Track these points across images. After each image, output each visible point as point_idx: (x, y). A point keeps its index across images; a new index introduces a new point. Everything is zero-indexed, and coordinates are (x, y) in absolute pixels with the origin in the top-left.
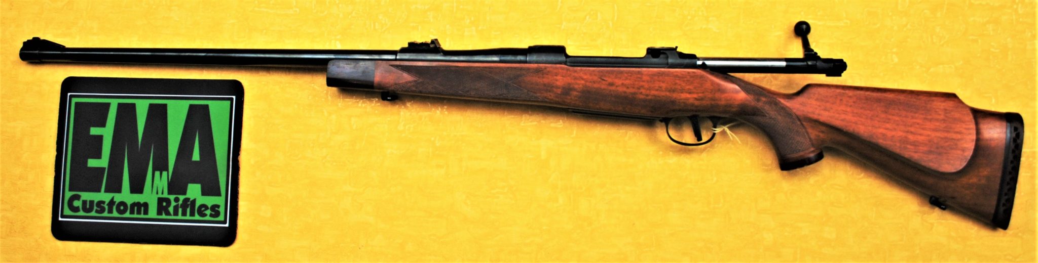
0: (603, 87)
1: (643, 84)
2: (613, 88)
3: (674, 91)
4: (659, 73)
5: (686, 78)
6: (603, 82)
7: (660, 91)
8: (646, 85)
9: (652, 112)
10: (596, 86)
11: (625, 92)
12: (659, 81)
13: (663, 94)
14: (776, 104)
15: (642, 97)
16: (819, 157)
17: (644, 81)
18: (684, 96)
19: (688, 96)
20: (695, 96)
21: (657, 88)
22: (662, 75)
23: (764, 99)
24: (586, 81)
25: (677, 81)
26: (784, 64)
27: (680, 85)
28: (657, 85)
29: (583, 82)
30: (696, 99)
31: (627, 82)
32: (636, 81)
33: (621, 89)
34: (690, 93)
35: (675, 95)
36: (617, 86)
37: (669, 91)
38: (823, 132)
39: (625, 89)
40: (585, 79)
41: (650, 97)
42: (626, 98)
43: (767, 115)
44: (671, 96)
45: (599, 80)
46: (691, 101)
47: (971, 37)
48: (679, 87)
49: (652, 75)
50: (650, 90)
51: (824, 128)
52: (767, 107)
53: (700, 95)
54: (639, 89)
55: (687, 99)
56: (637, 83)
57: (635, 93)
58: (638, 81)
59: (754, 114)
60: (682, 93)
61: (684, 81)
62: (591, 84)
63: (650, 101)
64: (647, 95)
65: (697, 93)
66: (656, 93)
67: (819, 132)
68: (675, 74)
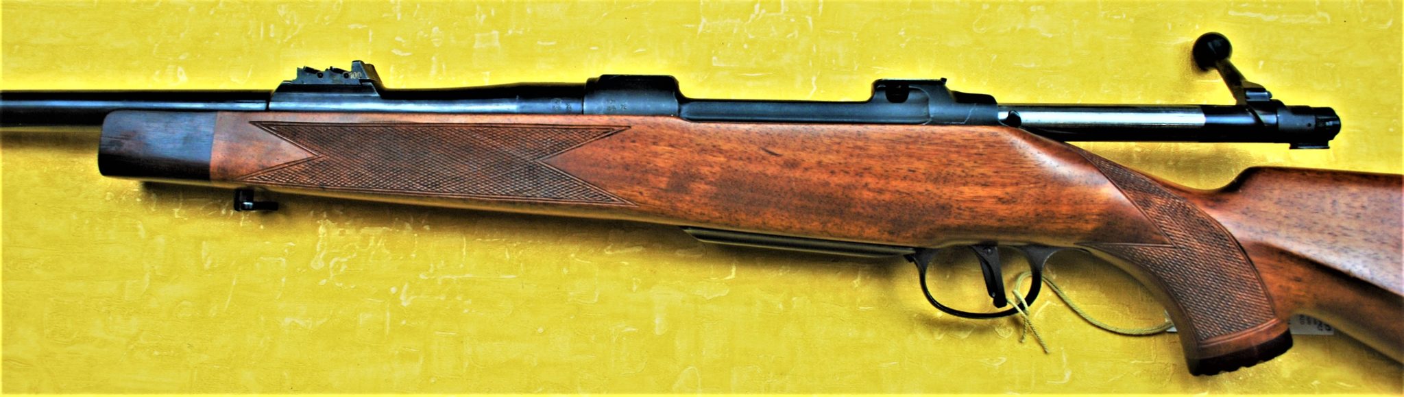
0: (771, 170)
1: (872, 162)
2: (798, 174)
3: (946, 180)
4: (909, 137)
5: (973, 147)
6: (772, 158)
7: (912, 180)
8: (877, 166)
9: (891, 233)
10: (754, 168)
11: (827, 184)
12: (910, 156)
13: (920, 187)
14: (1187, 213)
15: (867, 195)
17: (871, 157)
18: (968, 192)
19: (981, 192)
20: (998, 192)
21: (903, 172)
22: (915, 142)
23: (1158, 201)
24: (730, 158)
25: (954, 156)
26: (1199, 119)
27: (960, 165)
28: (904, 166)
29: (722, 159)
30: (1000, 200)
31: (827, 159)
32: (852, 156)
33: (817, 176)
34: (985, 185)
35: (947, 192)
36: (806, 169)
37: (936, 181)
38: (1298, 280)
39: (825, 177)
40: (727, 152)
41: (887, 197)
42: (829, 198)
43: (1167, 240)
44: (935, 191)
45: (762, 153)
46: (989, 205)
48: (958, 171)
49: (892, 141)
50: (887, 178)
51: (1299, 271)
52: (1165, 221)
53: (1009, 190)
54: (860, 175)
55: (977, 200)
56: (854, 160)
57: (848, 187)
58: (859, 156)
59: (1137, 239)
60: (965, 184)
61: (969, 155)
62: (741, 163)
63: (888, 206)
64: (881, 191)
65: (1004, 185)
66: (902, 185)
67: (1289, 279)
68: (948, 138)
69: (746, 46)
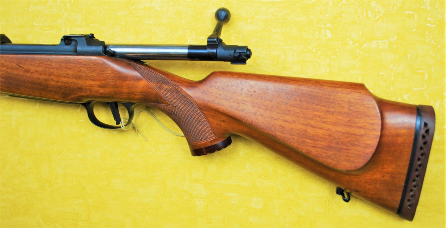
0: (21, 73)
1: (53, 70)
2: (28, 75)
3: (80, 78)
4: (66, 60)
5: (89, 65)
6: (21, 68)
7: (68, 78)
8: (55, 72)
9: (63, 98)
10: (15, 72)
11: (39, 79)
12: (67, 68)
13: (71, 81)
14: (178, 92)
15: (53, 83)
16: (228, 142)
17: (53, 68)
18: (89, 83)
19: (93, 83)
20: (99, 83)
21: (65, 75)
22: (68, 63)
23: (165, 87)
24: (7, 68)
25: (82, 69)
26: (186, 51)
27: (84, 72)
28: (65, 72)
29: (5, 69)
30: (100, 86)
31: (39, 69)
32: (46, 68)
33: (36, 76)
34: (93, 80)
35: (80, 83)
36: (32, 73)
37: (76, 78)
38: (224, 121)
39: (38, 76)
40: (6, 66)
41: (60, 84)
42: (40, 84)
43: (169, 103)
44: (77, 82)
45: (17, 66)
46: (96, 88)
47: (407, 12)
48: (84, 74)
49: (60, 62)
50: (59, 76)
51: (224, 118)
52: (168, 95)
53: (103, 82)
54: (50, 75)
55: (91, 86)
56: (48, 70)
57: (46, 80)
58: (49, 68)
59: (158, 102)
60: (87, 80)
61: (87, 68)
62: (11, 70)
63: (60, 87)
64: (57, 82)
65: (100, 80)
66: (64, 80)
67: (220, 121)
68: (80, 61)
69: (45, 17)
